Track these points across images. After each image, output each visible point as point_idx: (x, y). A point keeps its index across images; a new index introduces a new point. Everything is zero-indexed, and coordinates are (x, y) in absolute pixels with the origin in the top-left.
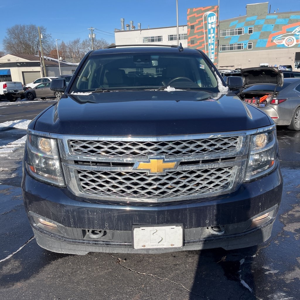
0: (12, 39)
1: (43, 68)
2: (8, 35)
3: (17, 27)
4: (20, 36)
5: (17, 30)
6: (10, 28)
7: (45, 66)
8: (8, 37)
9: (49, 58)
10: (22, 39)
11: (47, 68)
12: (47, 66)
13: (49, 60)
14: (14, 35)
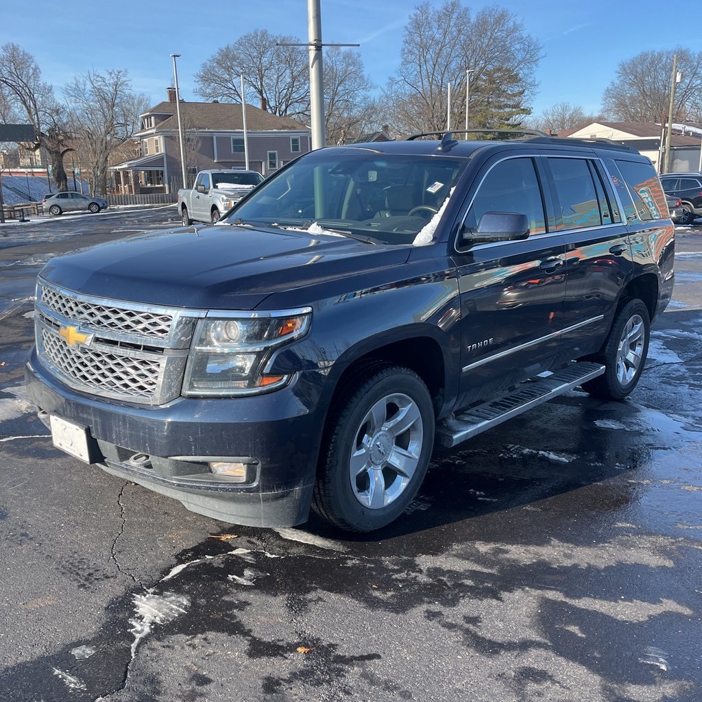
0: (627, 87)
1: (663, 154)
2: (619, 77)
3: (643, 58)
4: (647, 79)
5: (642, 64)
6: (628, 61)
7: (671, 150)
8: (617, 82)
9: (688, 128)
10: (648, 87)
11: (674, 153)
12: (675, 150)
13: (687, 133)
14: (632, 77)
